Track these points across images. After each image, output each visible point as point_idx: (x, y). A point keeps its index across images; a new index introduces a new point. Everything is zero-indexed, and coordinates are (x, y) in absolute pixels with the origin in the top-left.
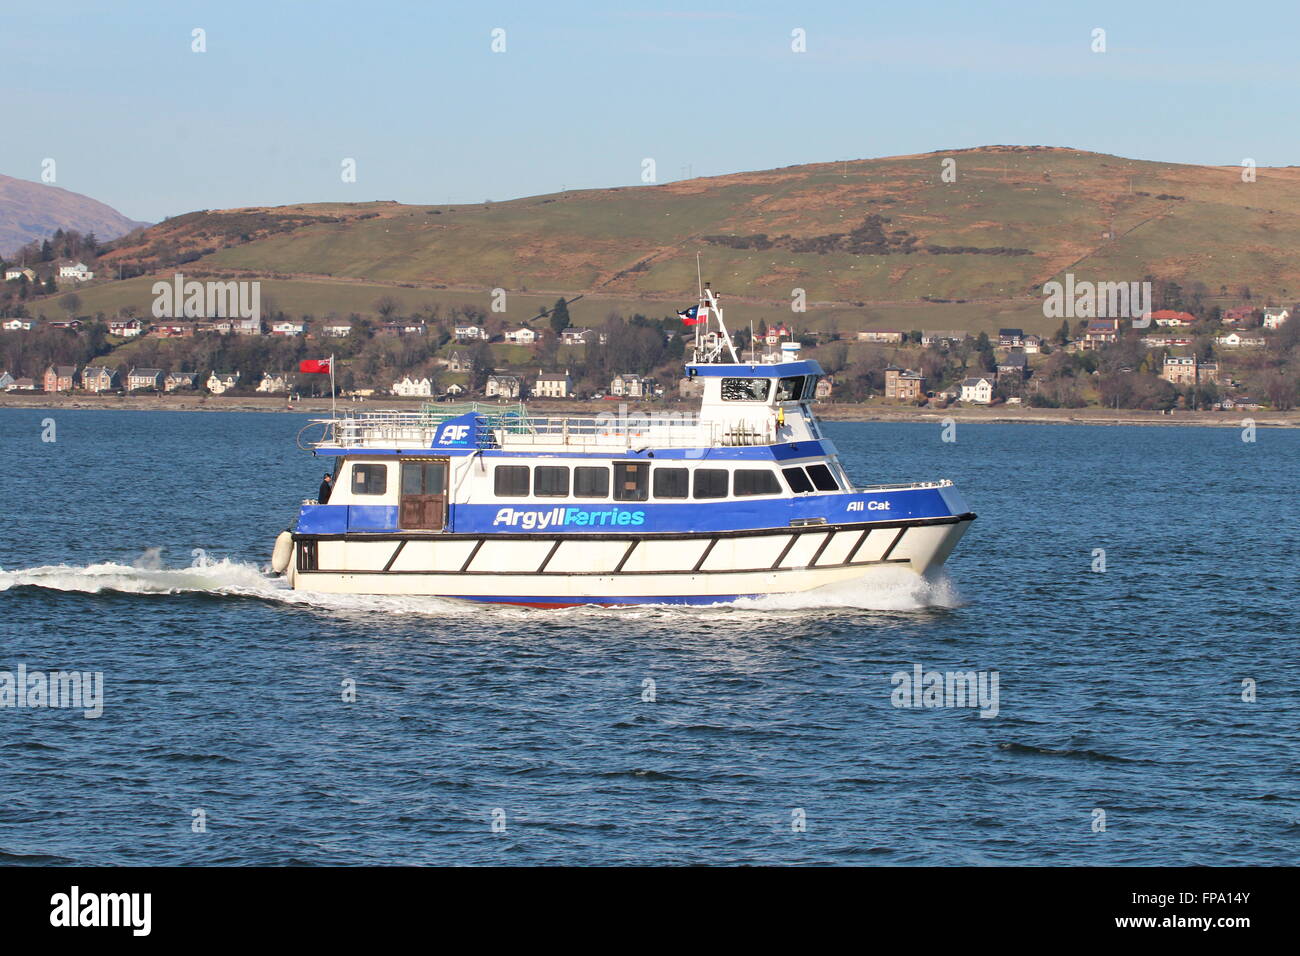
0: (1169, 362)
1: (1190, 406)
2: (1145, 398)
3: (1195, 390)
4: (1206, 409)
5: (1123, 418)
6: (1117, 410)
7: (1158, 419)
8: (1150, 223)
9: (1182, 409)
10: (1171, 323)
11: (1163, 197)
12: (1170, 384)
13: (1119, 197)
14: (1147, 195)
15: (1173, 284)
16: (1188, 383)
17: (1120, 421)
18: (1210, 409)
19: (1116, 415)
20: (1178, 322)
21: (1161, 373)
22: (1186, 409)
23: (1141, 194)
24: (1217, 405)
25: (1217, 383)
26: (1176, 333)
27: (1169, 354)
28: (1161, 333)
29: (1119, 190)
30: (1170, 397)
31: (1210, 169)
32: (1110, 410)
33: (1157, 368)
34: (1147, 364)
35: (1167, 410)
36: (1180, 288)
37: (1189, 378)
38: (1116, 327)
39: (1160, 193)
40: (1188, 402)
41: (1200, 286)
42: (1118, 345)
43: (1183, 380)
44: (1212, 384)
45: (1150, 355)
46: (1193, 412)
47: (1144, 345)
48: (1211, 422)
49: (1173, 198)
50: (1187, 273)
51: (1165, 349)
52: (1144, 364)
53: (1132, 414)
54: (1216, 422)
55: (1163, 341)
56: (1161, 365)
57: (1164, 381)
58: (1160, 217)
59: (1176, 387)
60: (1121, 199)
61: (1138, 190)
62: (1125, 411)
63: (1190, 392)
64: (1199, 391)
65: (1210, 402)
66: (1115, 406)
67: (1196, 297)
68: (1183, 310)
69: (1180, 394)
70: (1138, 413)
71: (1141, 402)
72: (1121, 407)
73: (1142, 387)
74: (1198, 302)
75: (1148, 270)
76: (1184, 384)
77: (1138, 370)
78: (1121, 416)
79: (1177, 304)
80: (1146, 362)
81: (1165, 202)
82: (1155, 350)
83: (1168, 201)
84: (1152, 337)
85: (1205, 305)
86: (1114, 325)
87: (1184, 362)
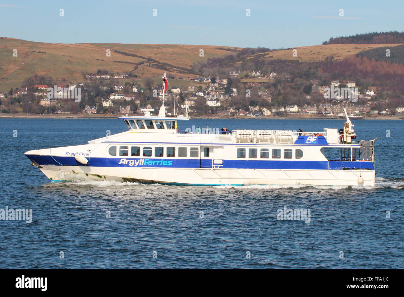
0: (42, 100)
1: (48, 112)
2: (35, 110)
3: (50, 108)
4: (53, 113)
5: (29, 116)
6: (27, 114)
7: (39, 116)
8: (36, 60)
9: (46, 113)
10: (43, 88)
11: (40, 52)
12: (42, 106)
13: (27, 52)
14: (35, 51)
15: (43, 77)
16: (47, 105)
17: (28, 117)
18: (54, 113)
19: (27, 115)
20: (45, 88)
21: (40, 103)
22: (47, 113)
23: (33, 51)
24: (56, 112)
25: (56, 106)
26: (44, 91)
27: (42, 97)
28: (40, 91)
29: (27, 50)
30: (43, 110)
31: (53, 44)
32: (26, 114)
33: (39, 101)
34: (36, 100)
35: (42, 113)
36: (45, 78)
37: (48, 104)
38: (27, 90)
39: (39, 51)
40: (48, 111)
41: (51, 78)
42: (27, 95)
43: (46, 105)
44: (55, 106)
45: (36, 98)
46: (49, 114)
47: (35, 95)
48: (54, 117)
49: (42, 52)
50: (47, 74)
51: (41, 96)
52: (35, 100)
53: (32, 115)
54: (56, 117)
55: (40, 94)
56: (40, 101)
57: (41, 105)
58: (39, 58)
59: (44, 107)
60: (27, 53)
61: (32, 50)
62: (29, 114)
63: (48, 108)
64: (51, 108)
65: (54, 111)
66: (27, 113)
67: (49, 81)
68: (46, 85)
69: (45, 109)
70: (34, 115)
71: (34, 111)
72: (28, 113)
73: (35, 107)
74: (50, 82)
75: (36, 73)
76: (46, 106)
77: (33, 102)
78: (28, 115)
79: (44, 83)
80: (35, 99)
81: (40, 54)
82: (38, 96)
83: (41, 53)
84: (37, 93)
85: (52, 83)
86: (26, 89)
87: (46, 100)
